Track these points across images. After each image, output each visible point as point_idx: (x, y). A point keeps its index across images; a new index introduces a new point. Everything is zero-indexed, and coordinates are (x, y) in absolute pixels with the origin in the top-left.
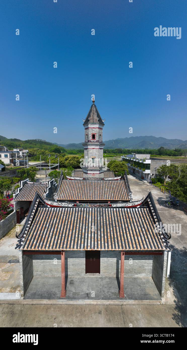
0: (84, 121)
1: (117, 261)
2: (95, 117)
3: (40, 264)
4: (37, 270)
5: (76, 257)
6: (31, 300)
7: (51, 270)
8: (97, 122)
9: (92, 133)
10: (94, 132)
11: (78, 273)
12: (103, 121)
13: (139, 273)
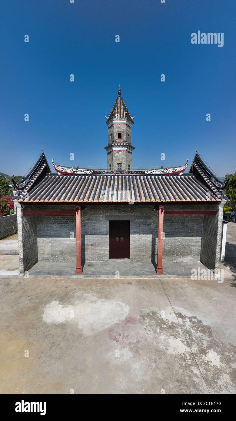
0: (107, 118)
1: (152, 238)
2: (122, 110)
3: (48, 244)
4: (44, 253)
5: (96, 234)
6: (34, 276)
7: (63, 253)
8: (124, 116)
9: (117, 132)
10: (120, 130)
11: (100, 256)
12: (131, 117)
13: (183, 256)
